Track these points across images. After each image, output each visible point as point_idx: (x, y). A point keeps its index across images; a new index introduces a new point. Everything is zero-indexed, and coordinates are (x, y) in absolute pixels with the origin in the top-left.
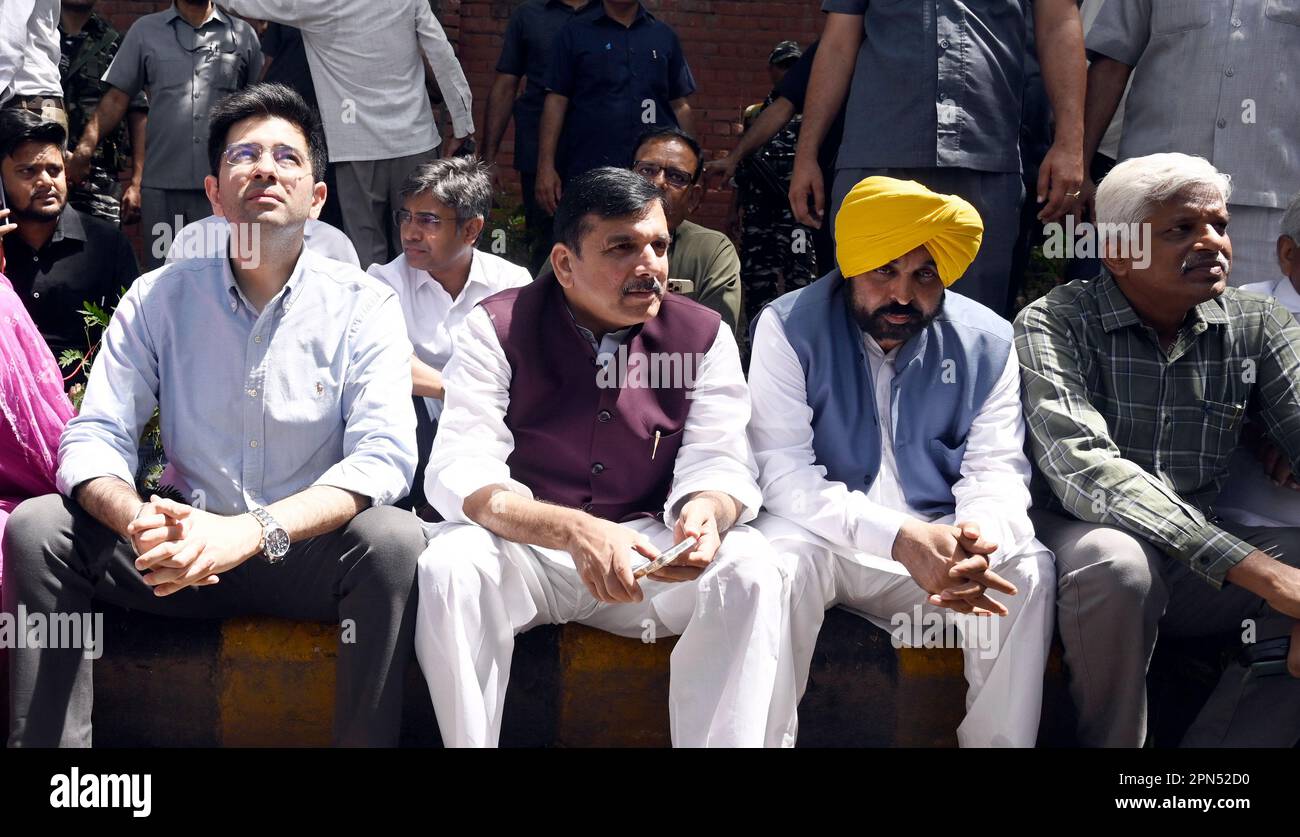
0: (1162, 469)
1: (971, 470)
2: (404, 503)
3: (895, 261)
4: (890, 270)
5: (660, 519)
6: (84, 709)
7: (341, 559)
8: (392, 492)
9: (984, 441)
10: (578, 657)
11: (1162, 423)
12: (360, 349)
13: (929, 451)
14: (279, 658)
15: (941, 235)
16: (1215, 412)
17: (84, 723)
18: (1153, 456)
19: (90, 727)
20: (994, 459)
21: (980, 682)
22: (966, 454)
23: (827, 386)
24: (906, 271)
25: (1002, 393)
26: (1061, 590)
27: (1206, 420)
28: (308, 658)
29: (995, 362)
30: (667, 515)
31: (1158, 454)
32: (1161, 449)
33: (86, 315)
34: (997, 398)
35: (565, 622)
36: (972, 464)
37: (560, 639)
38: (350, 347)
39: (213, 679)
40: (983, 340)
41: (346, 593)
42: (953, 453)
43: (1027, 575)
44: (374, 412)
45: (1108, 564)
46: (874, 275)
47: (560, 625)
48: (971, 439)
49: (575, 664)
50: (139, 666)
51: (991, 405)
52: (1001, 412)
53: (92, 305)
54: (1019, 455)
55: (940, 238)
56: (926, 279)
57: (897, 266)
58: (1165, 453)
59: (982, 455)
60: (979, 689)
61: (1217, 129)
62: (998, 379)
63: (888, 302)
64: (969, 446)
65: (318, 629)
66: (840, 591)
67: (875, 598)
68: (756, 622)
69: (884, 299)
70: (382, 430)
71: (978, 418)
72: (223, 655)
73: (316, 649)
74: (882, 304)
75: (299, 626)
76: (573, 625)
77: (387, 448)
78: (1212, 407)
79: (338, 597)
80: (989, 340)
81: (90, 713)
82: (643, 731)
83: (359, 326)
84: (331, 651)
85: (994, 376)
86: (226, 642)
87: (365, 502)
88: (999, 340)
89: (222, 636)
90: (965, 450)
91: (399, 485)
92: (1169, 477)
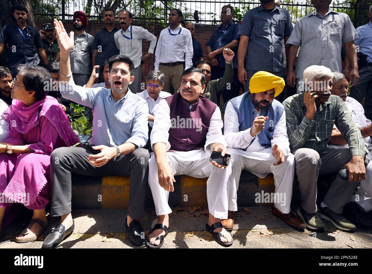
0: (317, 136)
1: (275, 137)
2: (145, 147)
3: (268, 91)
4: (265, 93)
5: (204, 150)
6: (69, 199)
7: (131, 161)
8: (142, 145)
9: (278, 131)
10: (185, 183)
11: (316, 125)
12: (138, 113)
13: (265, 133)
14: (116, 185)
15: (278, 86)
16: (328, 122)
17: (69, 202)
18: (315, 133)
19: (71, 203)
20: (280, 135)
21: (278, 186)
22: (274, 134)
23: (243, 119)
24: (269, 93)
25: (282, 120)
26: (296, 164)
27: (327, 124)
28: (122, 185)
29: (280, 113)
30: (205, 149)
31: (316, 133)
32: (317, 132)
33: (70, 106)
34: (281, 121)
35: (182, 174)
36: (275, 136)
37: (181, 179)
38: (135, 112)
39: (100, 191)
40: (278, 108)
41: (132, 169)
42: (271, 133)
43: (288, 161)
44: (139, 127)
45: (308, 157)
46: (262, 93)
47: (181, 175)
48: (275, 130)
49: (185, 185)
50: (83, 188)
51: (279, 123)
52: (282, 124)
53: (72, 103)
54: (286, 134)
55: (278, 87)
56: (272, 96)
57: (268, 92)
58: (318, 132)
59: (278, 134)
60: (278, 188)
61: (322, 60)
62: (281, 117)
63: (264, 100)
64: (274, 132)
65: (125, 178)
66: (245, 166)
67: (253, 167)
68: (226, 173)
69: (263, 99)
70: (140, 131)
71: (277, 125)
72: (102, 185)
73: (124, 183)
74: (262, 100)
75: (120, 178)
76: (184, 175)
77: (142, 135)
78: (328, 121)
79: (130, 170)
80: (279, 108)
81: (71, 200)
82: (200, 200)
83: (138, 108)
84: (128, 183)
85: (280, 116)
86: (103, 182)
87: (137, 147)
88: (281, 108)
89: (102, 180)
90: (273, 133)
91: (144, 144)
92: (319, 138)
